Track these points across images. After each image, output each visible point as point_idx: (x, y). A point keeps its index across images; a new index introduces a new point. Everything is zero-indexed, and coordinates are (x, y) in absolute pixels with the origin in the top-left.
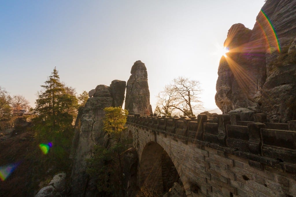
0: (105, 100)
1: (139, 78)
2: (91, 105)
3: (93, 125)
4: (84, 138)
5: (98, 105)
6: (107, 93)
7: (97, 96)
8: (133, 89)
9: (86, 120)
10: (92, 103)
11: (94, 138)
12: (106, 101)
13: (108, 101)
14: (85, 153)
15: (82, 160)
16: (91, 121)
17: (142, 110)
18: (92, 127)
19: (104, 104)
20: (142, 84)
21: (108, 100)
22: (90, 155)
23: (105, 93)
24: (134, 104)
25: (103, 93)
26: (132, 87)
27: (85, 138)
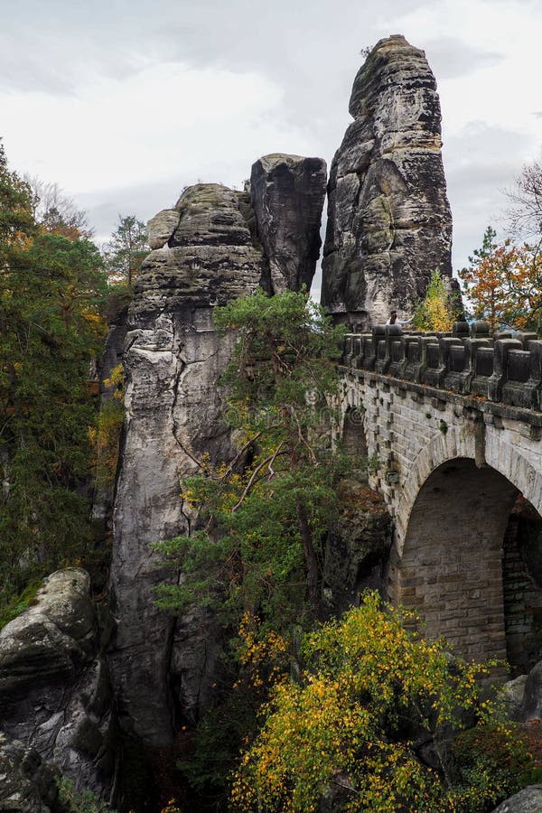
0: (227, 260)
1: (396, 138)
2: (164, 287)
3: (177, 381)
4: (143, 437)
5: (192, 289)
6: (231, 223)
7: (184, 243)
8: (361, 197)
9: (143, 359)
10: (166, 278)
11: (186, 440)
12: (232, 265)
13: (238, 268)
14: (155, 499)
15: (145, 528)
16: (169, 363)
17: (409, 305)
18: (175, 388)
19: (223, 278)
20: (411, 167)
21: (243, 260)
22: (178, 508)
23: (221, 227)
24: (367, 276)
25: (215, 227)
26: (360, 189)
27: (149, 439)
